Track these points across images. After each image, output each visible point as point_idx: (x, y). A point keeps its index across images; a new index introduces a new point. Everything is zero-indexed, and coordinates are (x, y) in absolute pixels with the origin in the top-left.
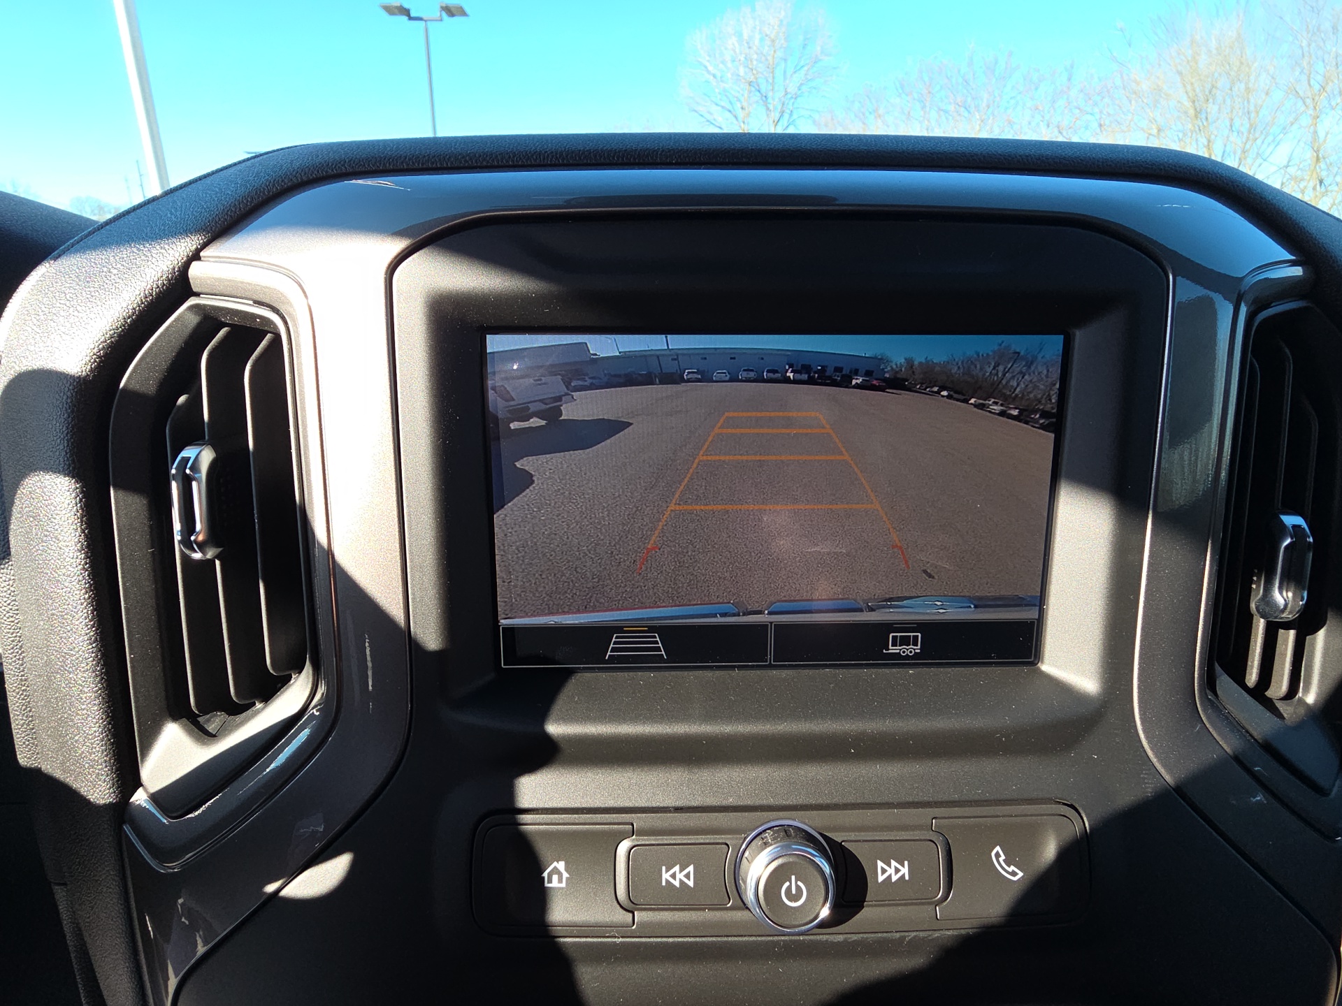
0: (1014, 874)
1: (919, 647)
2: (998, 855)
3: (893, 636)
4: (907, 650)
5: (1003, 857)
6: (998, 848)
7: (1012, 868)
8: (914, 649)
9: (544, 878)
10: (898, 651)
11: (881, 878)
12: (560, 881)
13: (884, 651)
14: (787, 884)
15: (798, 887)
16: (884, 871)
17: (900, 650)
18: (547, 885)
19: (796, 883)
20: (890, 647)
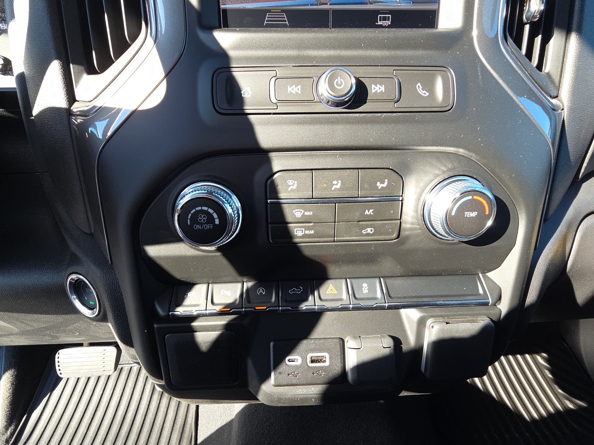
0: (425, 94)
1: (390, 22)
2: (419, 87)
3: (380, 16)
4: (385, 23)
5: (421, 87)
6: (419, 84)
7: (425, 92)
8: (388, 23)
9: (242, 93)
10: (382, 24)
11: (373, 91)
12: (248, 94)
13: (376, 24)
14: (337, 80)
15: (341, 82)
16: (374, 89)
17: (383, 23)
18: (243, 96)
19: (340, 79)
20: (379, 22)
